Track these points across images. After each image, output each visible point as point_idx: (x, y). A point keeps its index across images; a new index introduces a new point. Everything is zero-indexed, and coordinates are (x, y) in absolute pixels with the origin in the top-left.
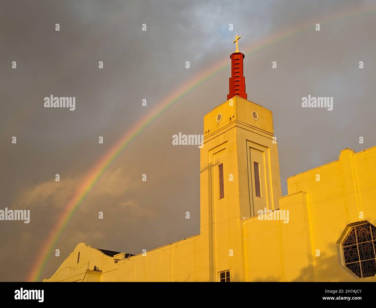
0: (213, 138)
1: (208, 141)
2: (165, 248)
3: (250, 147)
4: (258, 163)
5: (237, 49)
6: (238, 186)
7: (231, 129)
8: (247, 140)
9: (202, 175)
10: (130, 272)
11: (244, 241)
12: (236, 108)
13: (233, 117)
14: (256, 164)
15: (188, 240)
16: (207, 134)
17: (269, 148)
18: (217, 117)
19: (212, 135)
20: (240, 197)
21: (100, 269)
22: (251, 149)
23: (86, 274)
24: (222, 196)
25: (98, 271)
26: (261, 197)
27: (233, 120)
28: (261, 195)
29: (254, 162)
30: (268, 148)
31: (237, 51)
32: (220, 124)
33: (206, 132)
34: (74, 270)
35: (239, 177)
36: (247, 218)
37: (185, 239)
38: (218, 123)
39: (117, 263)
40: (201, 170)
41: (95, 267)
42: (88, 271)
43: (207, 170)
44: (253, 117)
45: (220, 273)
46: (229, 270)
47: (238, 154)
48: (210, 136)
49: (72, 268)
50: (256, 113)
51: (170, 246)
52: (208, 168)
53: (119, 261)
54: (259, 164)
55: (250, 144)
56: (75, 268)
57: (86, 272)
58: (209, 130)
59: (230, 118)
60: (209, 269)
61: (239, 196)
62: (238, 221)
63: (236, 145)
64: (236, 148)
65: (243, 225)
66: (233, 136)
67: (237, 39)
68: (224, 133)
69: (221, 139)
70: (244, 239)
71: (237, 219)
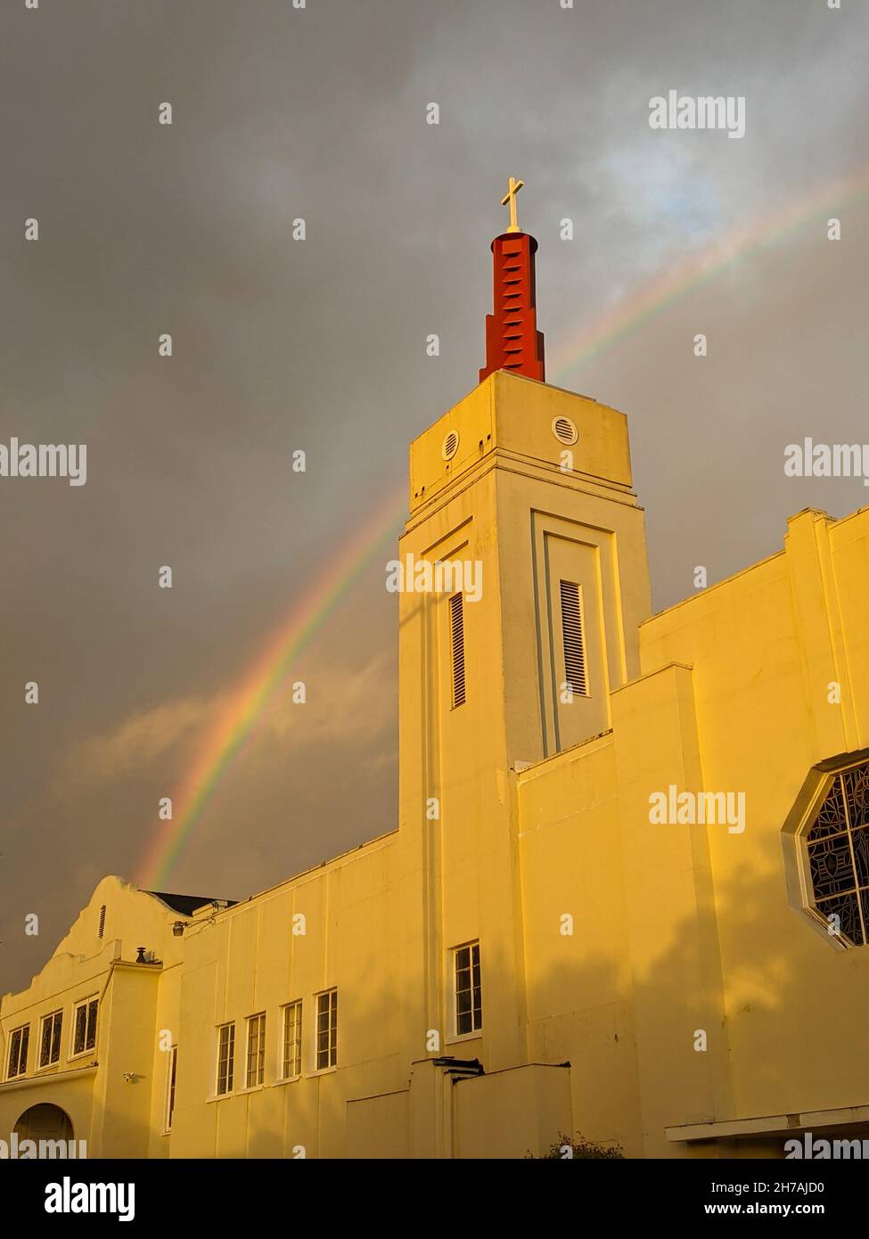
0: (434, 513)
1: (420, 523)
2: (306, 879)
3: (546, 534)
4: (577, 585)
5: (512, 223)
6: (500, 662)
7: (481, 477)
8: (533, 511)
9: (403, 633)
10: (216, 961)
11: (518, 841)
12: (496, 410)
13: (489, 437)
14: (568, 589)
15: (368, 849)
16: (419, 501)
17: (615, 534)
18: (445, 444)
19: (430, 504)
20: (505, 697)
21: (158, 957)
22: (550, 539)
23: (111, 975)
24: (460, 699)
25: (152, 962)
26: (588, 695)
27: (487, 448)
28: (587, 688)
29: (562, 582)
30: (611, 532)
31: (513, 229)
32: (453, 464)
33: (416, 495)
34: (81, 962)
35: (502, 632)
36: (529, 764)
37: (361, 847)
38: (449, 463)
39: (181, 935)
40: (402, 617)
41: (141, 951)
42: (118, 965)
43: (418, 617)
44: (556, 435)
45: (455, 953)
46: (478, 940)
47: (500, 557)
48: (427, 507)
49: (77, 956)
50: (570, 422)
51: (320, 872)
52: (421, 608)
53: (185, 929)
54: (580, 588)
55: (543, 524)
56: (84, 955)
57: (109, 967)
58: (423, 489)
59: (481, 443)
60: (421, 941)
61: (504, 693)
62: (501, 775)
63: (494, 530)
64: (494, 539)
65: (516, 788)
66: (484, 500)
67: (512, 189)
68: (462, 492)
69: (454, 515)
70: (520, 836)
71: (498, 771)
